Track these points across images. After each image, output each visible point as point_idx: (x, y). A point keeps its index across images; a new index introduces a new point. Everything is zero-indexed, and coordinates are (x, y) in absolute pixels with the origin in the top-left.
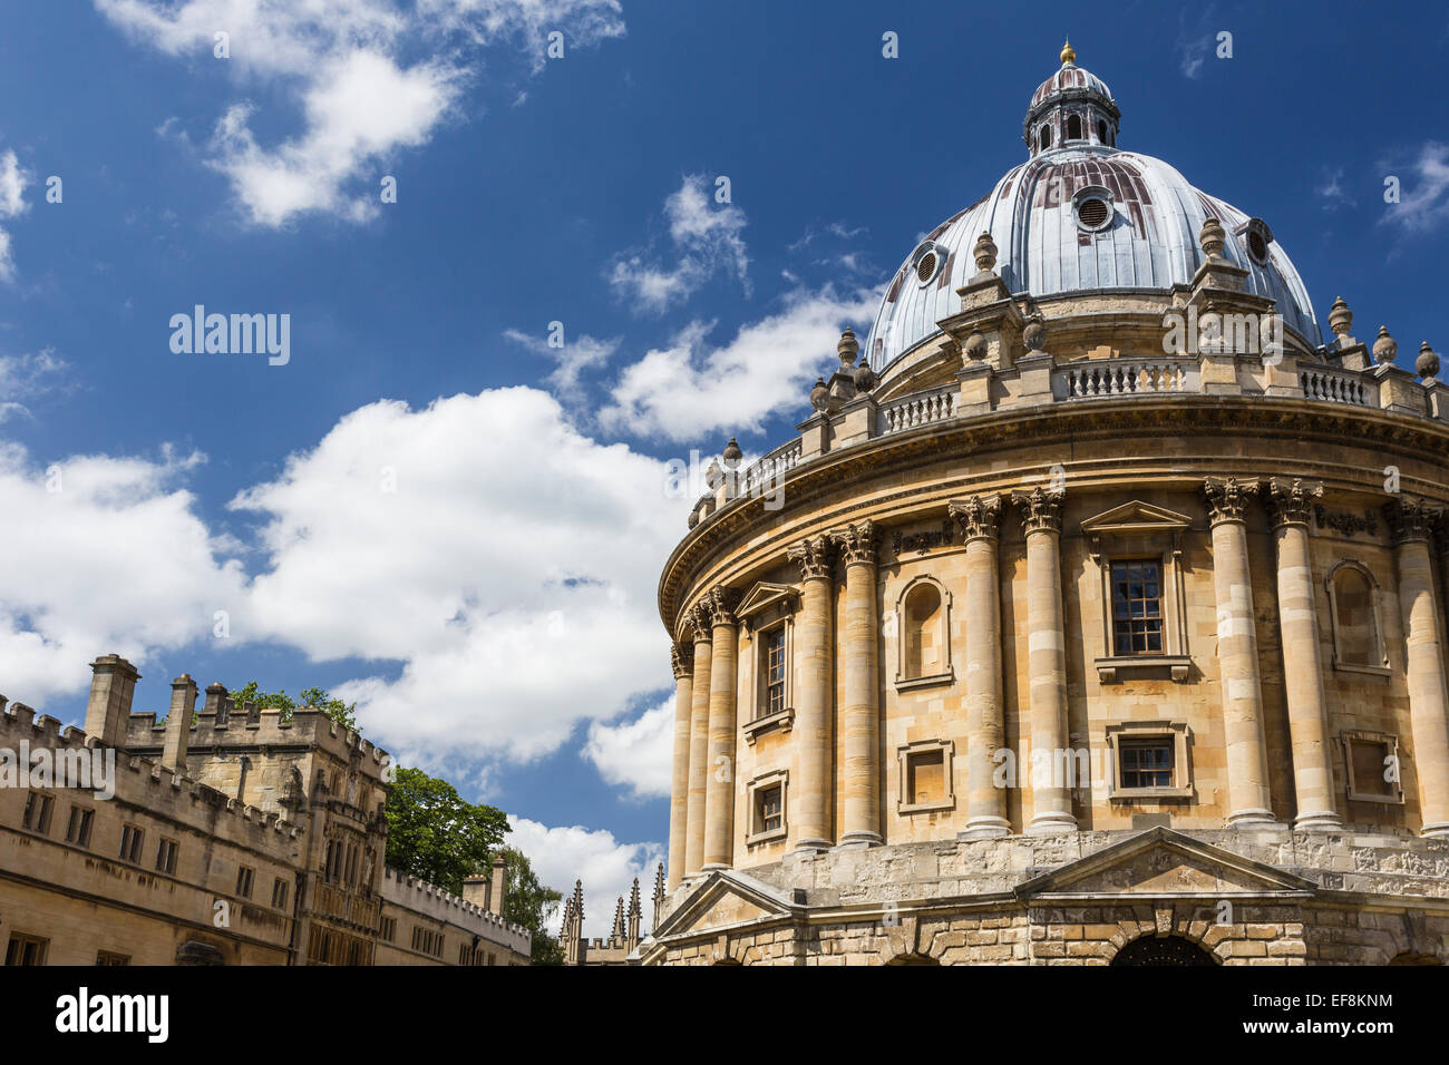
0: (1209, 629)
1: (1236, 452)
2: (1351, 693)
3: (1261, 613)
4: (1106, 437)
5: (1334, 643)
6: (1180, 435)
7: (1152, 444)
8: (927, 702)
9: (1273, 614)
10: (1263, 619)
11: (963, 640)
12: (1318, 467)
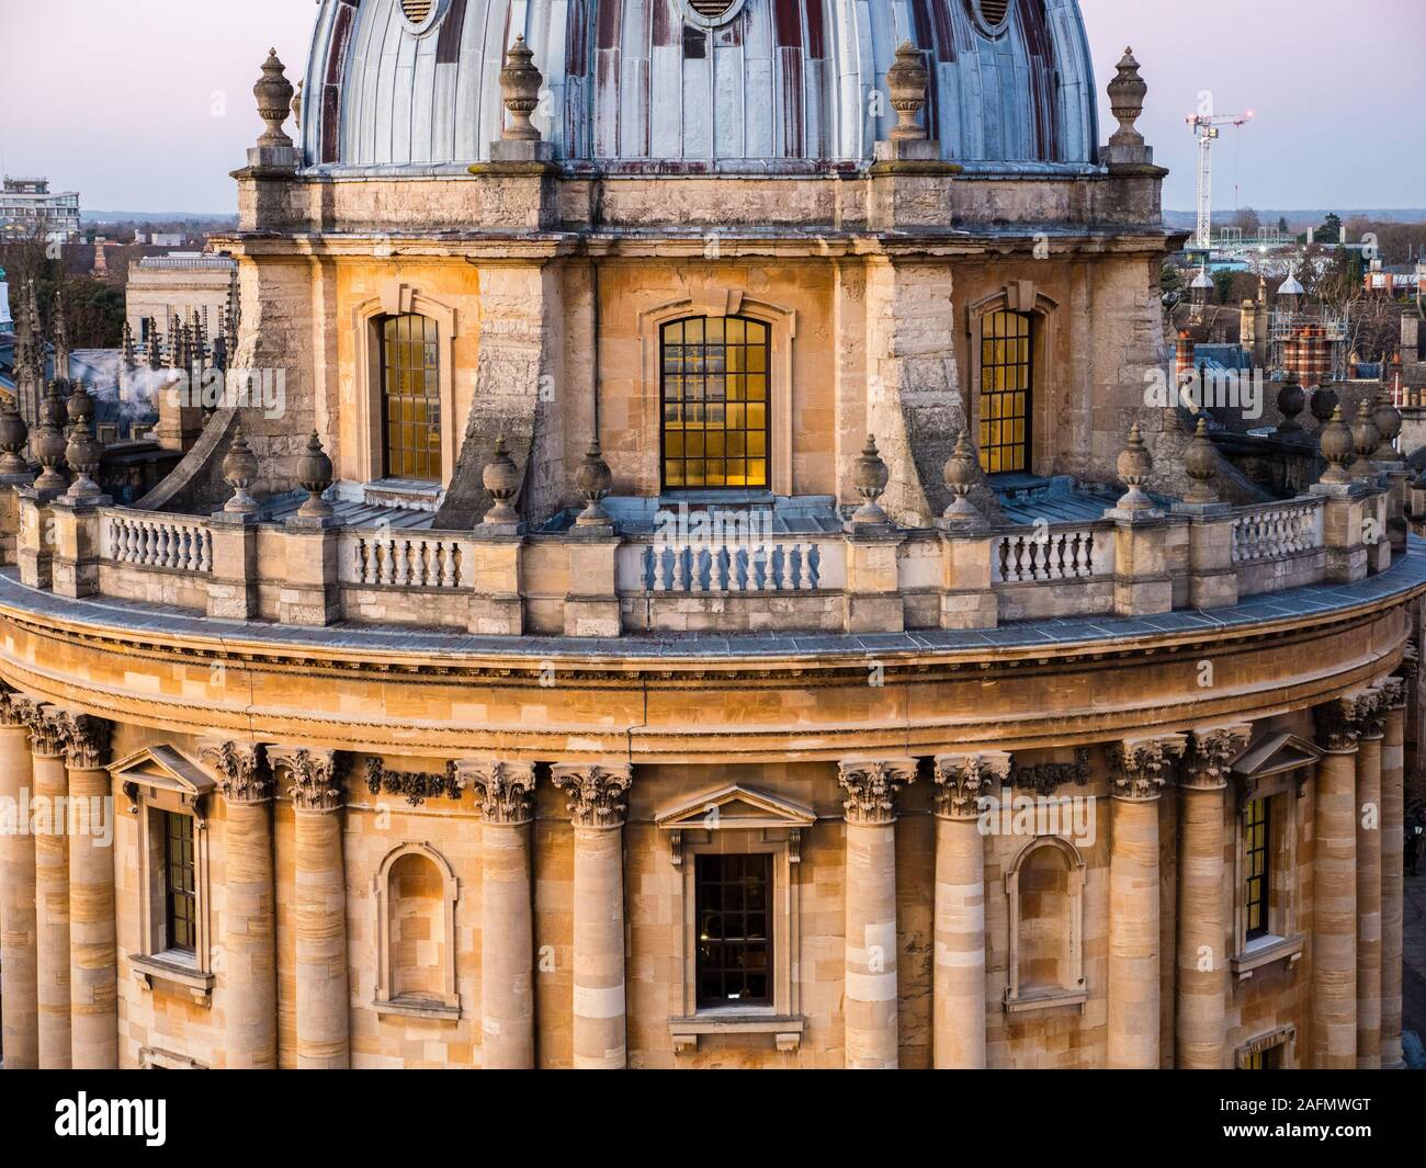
0: (834, 970)
1: (892, 715)
2: (1026, 1041)
3: (909, 939)
4: (698, 689)
5: (1008, 967)
6: (807, 687)
7: (765, 702)
8: (421, 1044)
9: (926, 941)
10: (912, 948)
11: (476, 961)
12: (1005, 724)
